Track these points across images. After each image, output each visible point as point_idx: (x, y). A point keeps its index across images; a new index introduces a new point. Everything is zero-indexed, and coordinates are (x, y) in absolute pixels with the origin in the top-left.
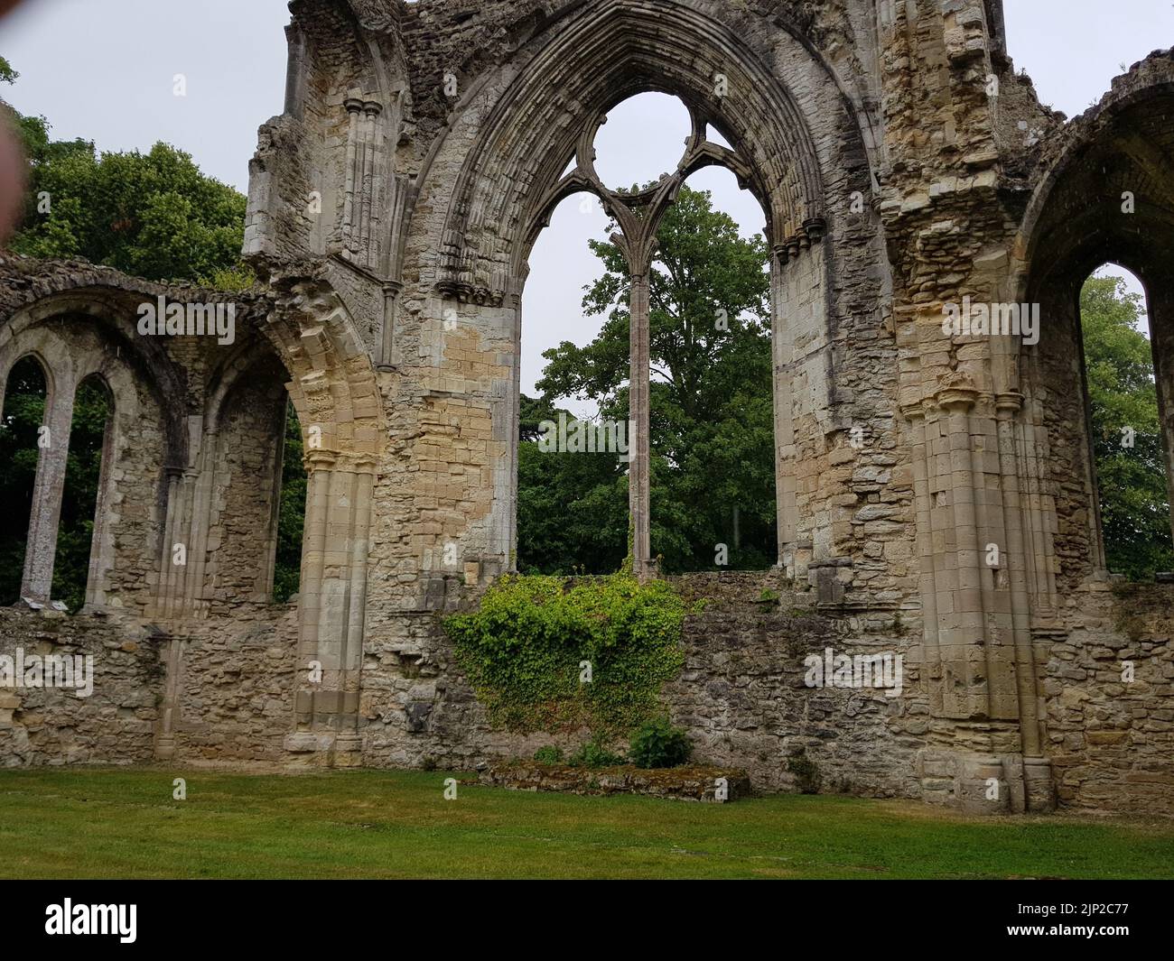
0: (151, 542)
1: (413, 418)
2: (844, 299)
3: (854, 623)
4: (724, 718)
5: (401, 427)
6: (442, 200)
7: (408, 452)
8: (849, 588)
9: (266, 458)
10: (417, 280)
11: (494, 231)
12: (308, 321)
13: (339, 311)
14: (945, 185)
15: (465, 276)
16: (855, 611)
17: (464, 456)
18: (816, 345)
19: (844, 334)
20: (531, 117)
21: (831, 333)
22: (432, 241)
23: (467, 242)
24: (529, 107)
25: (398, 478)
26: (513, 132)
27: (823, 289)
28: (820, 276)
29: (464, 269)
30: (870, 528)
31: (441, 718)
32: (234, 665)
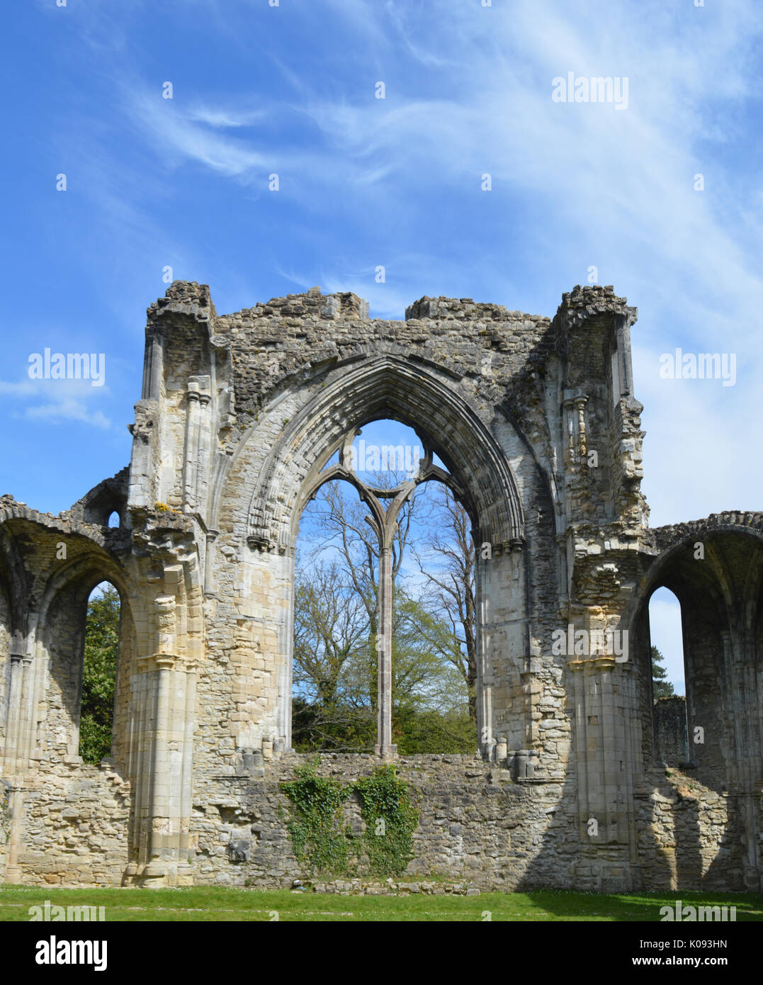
1: (227, 633)
2: (537, 592)
3: (540, 789)
4: (459, 848)
5: (219, 640)
6: (252, 476)
7: (225, 659)
8: (537, 769)
9: (75, 648)
10: (231, 531)
11: (281, 500)
12: (171, 560)
13: (194, 555)
14: (614, 544)
15: (267, 533)
16: (539, 783)
17: (261, 664)
18: (514, 616)
19: (536, 614)
20: (317, 426)
21: (528, 612)
22: (243, 504)
23: (267, 508)
24: (317, 418)
25: (217, 678)
26: (304, 433)
27: (522, 583)
28: (519, 573)
29: (265, 527)
30: (550, 733)
31: (257, 851)
32: (74, 811)
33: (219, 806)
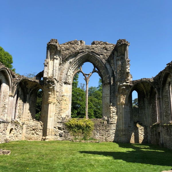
0: (22, 111)
1: (60, 98)
2: (112, 91)
3: (112, 125)
4: (98, 135)
5: (59, 99)
6: (65, 72)
7: (60, 102)
8: (112, 121)
10: (61, 81)
11: (70, 76)
12: (51, 86)
13: (55, 85)
14: (125, 83)
15: (67, 81)
16: (112, 124)
17: (66, 103)
18: (108, 95)
19: (112, 95)
20: (76, 63)
21: (110, 95)
22: (64, 76)
23: (67, 77)
25: (58, 105)
26: (74, 64)
27: (109, 90)
28: (109, 88)
29: (67, 80)
30: (114, 115)
31: (64, 135)
32: (34, 128)
33: (58, 127)
